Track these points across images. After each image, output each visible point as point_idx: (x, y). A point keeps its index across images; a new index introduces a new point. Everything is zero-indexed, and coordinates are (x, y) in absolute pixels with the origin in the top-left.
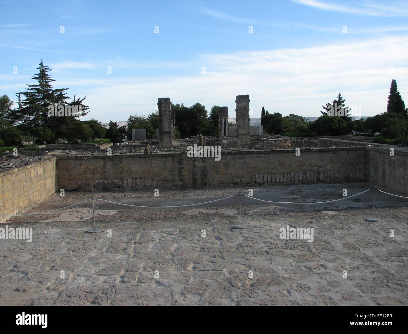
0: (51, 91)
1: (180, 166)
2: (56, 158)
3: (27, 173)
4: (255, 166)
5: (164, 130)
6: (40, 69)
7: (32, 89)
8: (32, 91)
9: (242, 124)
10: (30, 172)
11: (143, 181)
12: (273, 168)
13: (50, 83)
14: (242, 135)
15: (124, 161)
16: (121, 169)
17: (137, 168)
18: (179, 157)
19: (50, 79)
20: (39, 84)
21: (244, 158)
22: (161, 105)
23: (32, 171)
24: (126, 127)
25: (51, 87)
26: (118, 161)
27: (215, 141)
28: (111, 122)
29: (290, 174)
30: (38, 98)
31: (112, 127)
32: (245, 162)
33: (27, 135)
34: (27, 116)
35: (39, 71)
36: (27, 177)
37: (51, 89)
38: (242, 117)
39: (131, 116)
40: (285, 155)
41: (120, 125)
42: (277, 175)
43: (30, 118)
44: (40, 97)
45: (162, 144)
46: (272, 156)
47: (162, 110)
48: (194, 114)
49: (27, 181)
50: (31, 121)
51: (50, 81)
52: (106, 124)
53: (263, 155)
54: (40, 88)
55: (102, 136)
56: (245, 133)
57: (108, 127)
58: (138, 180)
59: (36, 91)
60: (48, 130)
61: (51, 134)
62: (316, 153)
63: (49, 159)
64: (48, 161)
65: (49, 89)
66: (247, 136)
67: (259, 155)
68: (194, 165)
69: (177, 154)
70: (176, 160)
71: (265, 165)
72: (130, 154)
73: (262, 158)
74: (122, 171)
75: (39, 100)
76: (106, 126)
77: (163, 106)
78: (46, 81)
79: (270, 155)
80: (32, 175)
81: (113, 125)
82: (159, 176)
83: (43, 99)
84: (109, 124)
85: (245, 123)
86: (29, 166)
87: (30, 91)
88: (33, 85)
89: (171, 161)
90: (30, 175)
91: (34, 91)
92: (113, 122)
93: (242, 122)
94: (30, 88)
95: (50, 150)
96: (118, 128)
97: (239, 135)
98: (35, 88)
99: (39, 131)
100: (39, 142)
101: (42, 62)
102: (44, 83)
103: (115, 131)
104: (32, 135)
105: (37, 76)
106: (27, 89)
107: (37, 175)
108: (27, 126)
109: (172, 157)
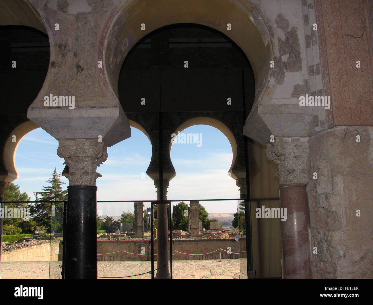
0: (61, 192)
1: (139, 249)
2: (60, 242)
3: (41, 249)
4: (189, 250)
5: (138, 225)
6: (54, 175)
7: (47, 190)
8: (47, 191)
9: (194, 221)
10: (43, 249)
11: (115, 258)
12: (200, 251)
13: (61, 186)
14: (194, 229)
15: (103, 245)
16: (102, 250)
17: (112, 250)
18: (139, 243)
19: (61, 183)
20: (53, 186)
21: (181, 244)
22: (137, 207)
23: (44, 248)
24: (119, 221)
25: (61, 189)
26: (100, 244)
27: (176, 233)
28: (108, 216)
29: (212, 256)
30: (51, 197)
31: (108, 221)
32: (182, 247)
33: (41, 225)
34: (41, 211)
35: (53, 176)
36: (41, 252)
37: (61, 190)
38: (194, 216)
39: (124, 212)
40: (208, 242)
41: (115, 219)
42: (203, 256)
43: (44, 212)
44: (53, 195)
45: (136, 235)
46: (200, 243)
47: (137, 210)
48: (179, 211)
49: (41, 254)
50: (44, 214)
51: (61, 184)
52: (103, 219)
53: (194, 243)
54: (53, 189)
55: (99, 228)
56: (196, 228)
57: (105, 221)
58: (112, 257)
59: (50, 191)
60: (57, 222)
61: (58, 225)
62: (230, 242)
63: (55, 242)
64: (54, 243)
65: (59, 190)
66: (198, 230)
67: (191, 242)
68: (149, 248)
69: (137, 241)
70: (137, 245)
71: (195, 249)
72: (108, 240)
73: (193, 245)
74: (102, 251)
75: (52, 198)
76: (103, 220)
77: (138, 208)
78: (58, 184)
79: (199, 243)
80: (44, 251)
81: (109, 219)
82: (125, 255)
83: (54, 197)
84: (106, 218)
85: (196, 220)
86: (43, 245)
87: (45, 191)
88: (48, 187)
89: (134, 245)
90: (43, 250)
91: (48, 191)
92: (109, 217)
93: (194, 220)
94: (46, 189)
95: (57, 237)
96: (113, 221)
97: (192, 229)
98: (49, 189)
99: (49, 223)
100: (49, 231)
101: (55, 170)
102: (56, 185)
103: (110, 225)
104: (45, 226)
105: (52, 180)
106: (43, 190)
107: (47, 251)
108: (41, 219)
109: (134, 243)
